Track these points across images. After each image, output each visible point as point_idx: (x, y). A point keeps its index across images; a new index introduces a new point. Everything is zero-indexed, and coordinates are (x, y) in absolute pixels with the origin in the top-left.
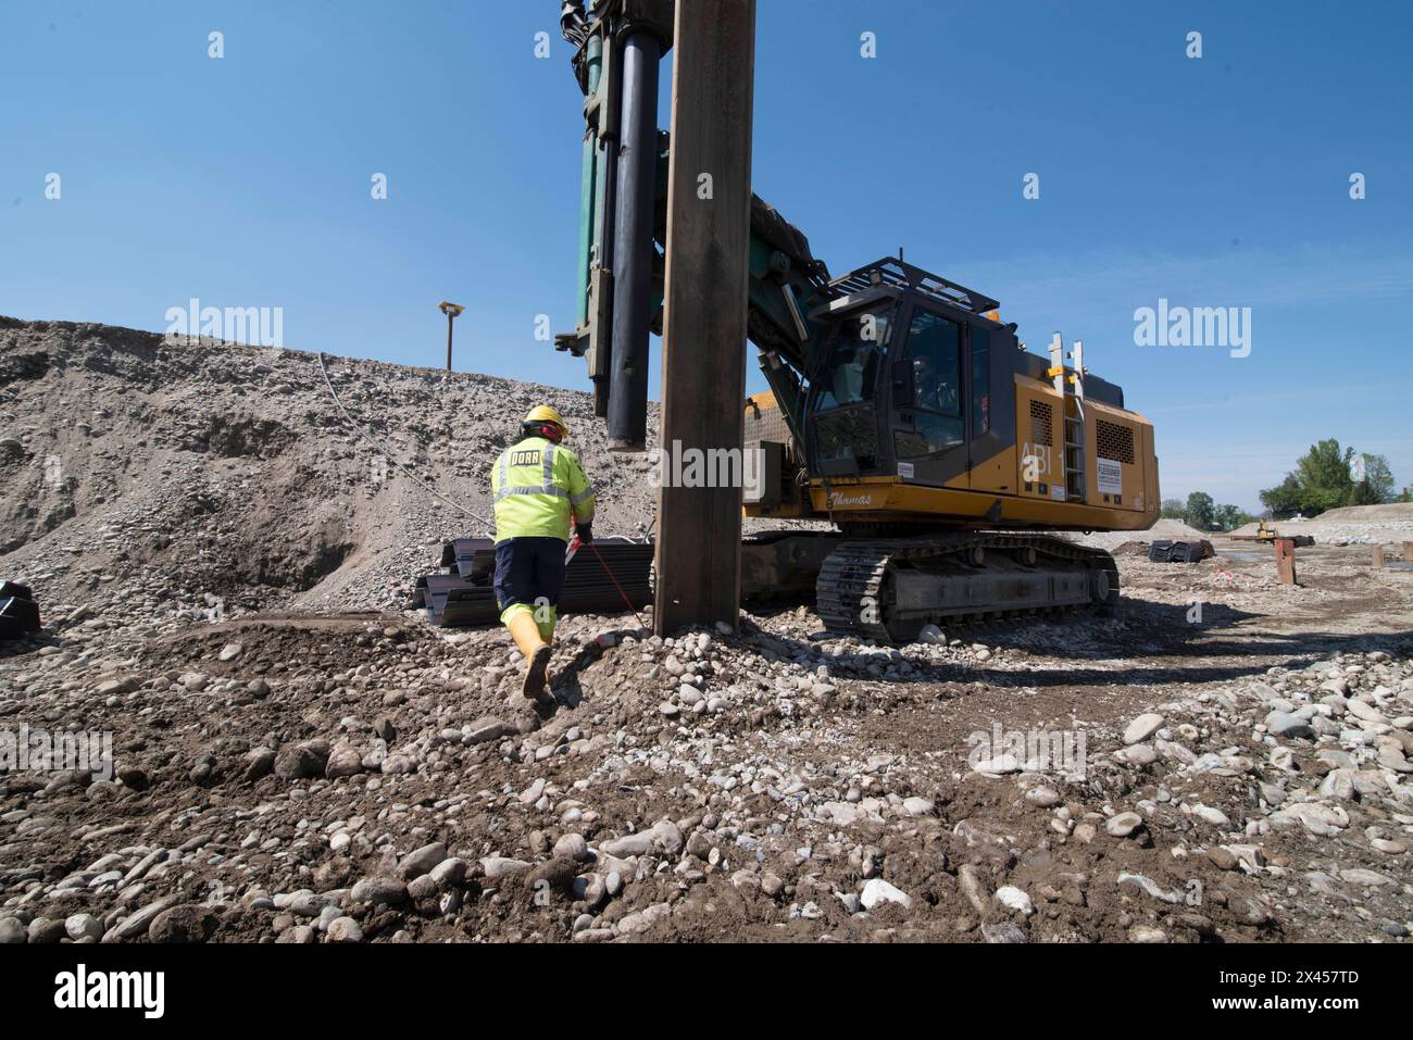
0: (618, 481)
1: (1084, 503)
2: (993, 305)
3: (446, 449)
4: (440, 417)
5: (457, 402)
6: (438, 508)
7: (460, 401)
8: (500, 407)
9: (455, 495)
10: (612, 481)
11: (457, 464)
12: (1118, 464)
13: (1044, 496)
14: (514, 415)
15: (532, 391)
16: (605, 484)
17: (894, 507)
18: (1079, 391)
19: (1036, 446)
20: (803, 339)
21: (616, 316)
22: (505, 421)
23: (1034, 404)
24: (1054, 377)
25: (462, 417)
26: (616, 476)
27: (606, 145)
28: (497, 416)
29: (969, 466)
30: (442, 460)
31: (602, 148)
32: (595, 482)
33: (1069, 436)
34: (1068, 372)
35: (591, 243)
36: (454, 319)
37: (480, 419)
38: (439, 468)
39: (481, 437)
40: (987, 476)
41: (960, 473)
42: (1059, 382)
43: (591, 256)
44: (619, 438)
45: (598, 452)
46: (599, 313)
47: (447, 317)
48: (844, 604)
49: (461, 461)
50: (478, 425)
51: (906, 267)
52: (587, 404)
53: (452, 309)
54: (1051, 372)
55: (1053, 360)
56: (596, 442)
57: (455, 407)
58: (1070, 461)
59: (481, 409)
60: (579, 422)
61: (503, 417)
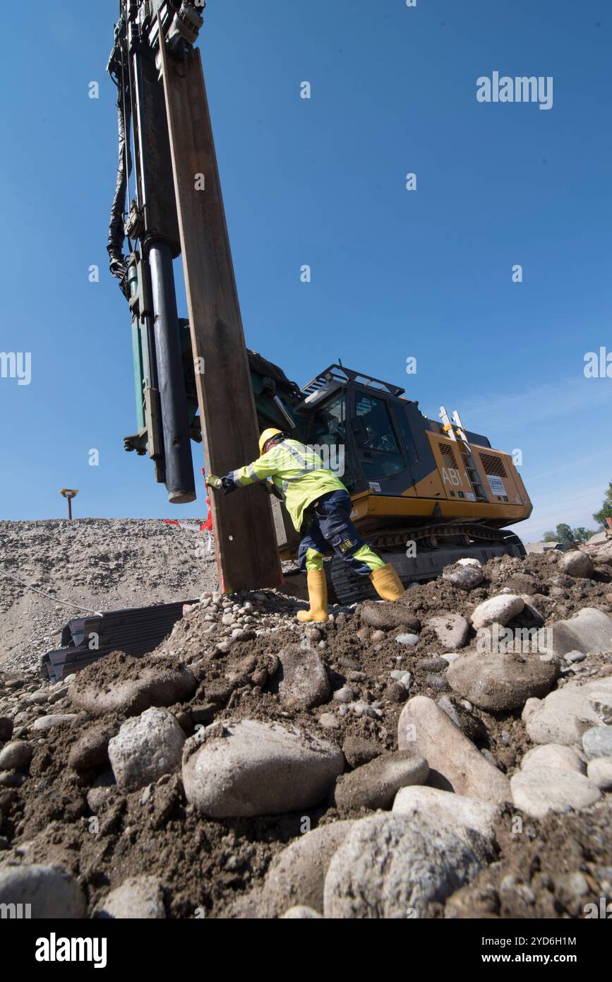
0: (195, 570)
1: (487, 502)
2: (402, 391)
3: (65, 570)
4: (59, 550)
5: (71, 539)
6: (60, 610)
7: (74, 537)
8: (104, 536)
9: (73, 600)
10: (191, 571)
11: (73, 578)
12: (499, 478)
13: (463, 499)
14: (114, 540)
15: (127, 523)
16: (186, 574)
17: (373, 513)
18: (464, 438)
19: (450, 469)
20: (293, 427)
21: (164, 413)
22: (108, 545)
23: (440, 445)
24: (447, 431)
25: (76, 547)
26: (193, 567)
27: (145, 319)
28: (102, 542)
29: (414, 483)
30: (62, 578)
31: (143, 323)
32: (178, 574)
33: (467, 464)
34: (455, 428)
35: (142, 377)
36: (72, 499)
37: (89, 546)
38: (60, 583)
39: (92, 557)
40: (425, 487)
41: (409, 488)
42: (451, 433)
43: (143, 386)
44: (176, 490)
45: (178, 554)
46: (152, 415)
47: (66, 499)
48: (352, 583)
49: (76, 576)
50: (89, 550)
51: (346, 370)
52: (167, 526)
53: (70, 493)
54: (445, 429)
55: (444, 423)
56: (176, 548)
57: (70, 542)
58: (472, 479)
59: (90, 540)
60: (163, 538)
61: (107, 542)
